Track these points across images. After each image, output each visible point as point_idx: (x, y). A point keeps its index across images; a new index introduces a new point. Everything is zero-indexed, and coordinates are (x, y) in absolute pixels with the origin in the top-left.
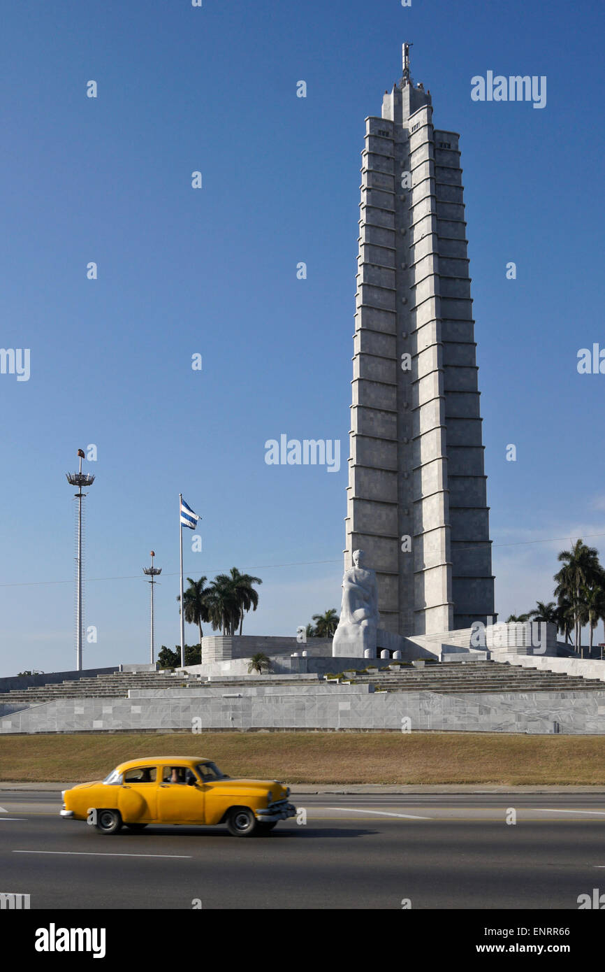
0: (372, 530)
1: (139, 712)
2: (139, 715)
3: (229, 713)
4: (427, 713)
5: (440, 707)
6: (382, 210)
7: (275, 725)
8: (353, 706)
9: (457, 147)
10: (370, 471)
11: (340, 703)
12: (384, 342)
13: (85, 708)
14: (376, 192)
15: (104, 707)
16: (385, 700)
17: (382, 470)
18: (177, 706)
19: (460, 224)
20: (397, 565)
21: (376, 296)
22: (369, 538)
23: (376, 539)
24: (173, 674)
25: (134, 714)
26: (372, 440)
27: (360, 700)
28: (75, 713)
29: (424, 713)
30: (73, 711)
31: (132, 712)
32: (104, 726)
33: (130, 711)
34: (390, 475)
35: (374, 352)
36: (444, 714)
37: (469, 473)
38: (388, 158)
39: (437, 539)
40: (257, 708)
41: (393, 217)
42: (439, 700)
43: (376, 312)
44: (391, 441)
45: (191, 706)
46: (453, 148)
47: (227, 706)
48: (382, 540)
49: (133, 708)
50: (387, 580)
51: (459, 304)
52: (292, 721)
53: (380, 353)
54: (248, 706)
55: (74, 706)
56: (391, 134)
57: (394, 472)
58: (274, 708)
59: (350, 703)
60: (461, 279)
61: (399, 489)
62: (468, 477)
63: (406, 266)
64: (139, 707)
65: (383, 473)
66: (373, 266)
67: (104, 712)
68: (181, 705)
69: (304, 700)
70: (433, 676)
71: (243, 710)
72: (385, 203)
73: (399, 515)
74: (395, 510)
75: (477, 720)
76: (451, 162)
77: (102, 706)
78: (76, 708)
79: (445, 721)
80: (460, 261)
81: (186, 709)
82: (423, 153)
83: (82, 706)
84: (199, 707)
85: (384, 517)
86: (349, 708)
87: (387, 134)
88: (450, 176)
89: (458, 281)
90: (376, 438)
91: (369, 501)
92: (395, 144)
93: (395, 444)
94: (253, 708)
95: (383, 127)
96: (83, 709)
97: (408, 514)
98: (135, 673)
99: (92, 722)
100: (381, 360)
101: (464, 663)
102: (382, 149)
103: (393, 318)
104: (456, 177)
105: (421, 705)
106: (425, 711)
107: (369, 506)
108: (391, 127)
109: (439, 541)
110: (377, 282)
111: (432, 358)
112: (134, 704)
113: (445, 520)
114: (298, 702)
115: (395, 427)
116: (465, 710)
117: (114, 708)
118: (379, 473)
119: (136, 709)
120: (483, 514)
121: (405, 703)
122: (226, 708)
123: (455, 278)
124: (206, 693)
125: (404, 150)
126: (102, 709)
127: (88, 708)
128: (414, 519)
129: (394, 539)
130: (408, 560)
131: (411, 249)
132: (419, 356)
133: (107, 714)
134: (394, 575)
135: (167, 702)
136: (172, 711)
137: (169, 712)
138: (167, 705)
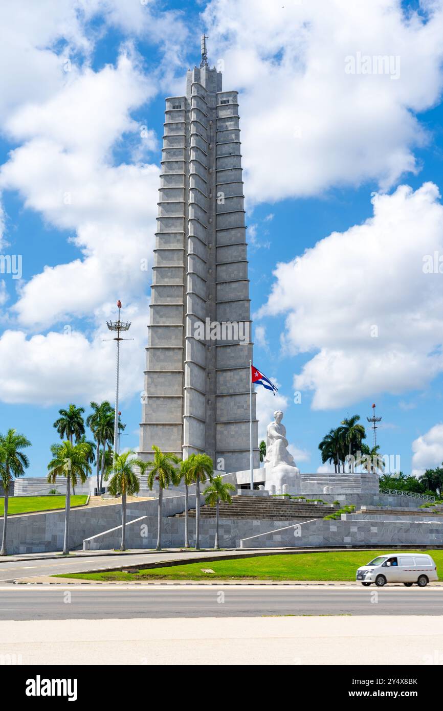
0: (197, 387)
1: (376, 531)
2: (376, 533)
3: (434, 535)
6: (202, 152)
10: (197, 343)
13: (338, 527)
14: (200, 138)
15: (351, 527)
17: (201, 343)
18: (401, 528)
20: (205, 415)
21: (199, 214)
22: (197, 393)
25: (372, 533)
28: (331, 530)
30: (329, 529)
32: (351, 541)
33: (370, 531)
35: (198, 254)
38: (205, 115)
41: (207, 159)
44: (204, 322)
45: (410, 529)
47: (432, 530)
48: (200, 395)
49: (372, 528)
50: (202, 426)
55: (330, 525)
57: (204, 345)
61: (206, 358)
64: (376, 528)
65: (201, 345)
68: (404, 528)
73: (206, 377)
74: (205, 373)
77: (349, 526)
78: (331, 527)
81: (407, 531)
82: (232, 123)
84: (415, 530)
85: (201, 379)
91: (196, 365)
92: (207, 107)
96: (336, 527)
97: (210, 378)
99: (343, 538)
102: (202, 108)
107: (196, 368)
108: (206, 94)
110: (199, 203)
115: (205, 312)
117: (358, 528)
119: (374, 530)
125: (211, 113)
126: (350, 529)
127: (340, 527)
128: (216, 382)
129: (204, 395)
130: (209, 413)
131: (218, 186)
132: (226, 265)
133: (353, 532)
134: (204, 422)
135: (395, 525)
136: (398, 532)
137: (396, 532)
138: (394, 527)
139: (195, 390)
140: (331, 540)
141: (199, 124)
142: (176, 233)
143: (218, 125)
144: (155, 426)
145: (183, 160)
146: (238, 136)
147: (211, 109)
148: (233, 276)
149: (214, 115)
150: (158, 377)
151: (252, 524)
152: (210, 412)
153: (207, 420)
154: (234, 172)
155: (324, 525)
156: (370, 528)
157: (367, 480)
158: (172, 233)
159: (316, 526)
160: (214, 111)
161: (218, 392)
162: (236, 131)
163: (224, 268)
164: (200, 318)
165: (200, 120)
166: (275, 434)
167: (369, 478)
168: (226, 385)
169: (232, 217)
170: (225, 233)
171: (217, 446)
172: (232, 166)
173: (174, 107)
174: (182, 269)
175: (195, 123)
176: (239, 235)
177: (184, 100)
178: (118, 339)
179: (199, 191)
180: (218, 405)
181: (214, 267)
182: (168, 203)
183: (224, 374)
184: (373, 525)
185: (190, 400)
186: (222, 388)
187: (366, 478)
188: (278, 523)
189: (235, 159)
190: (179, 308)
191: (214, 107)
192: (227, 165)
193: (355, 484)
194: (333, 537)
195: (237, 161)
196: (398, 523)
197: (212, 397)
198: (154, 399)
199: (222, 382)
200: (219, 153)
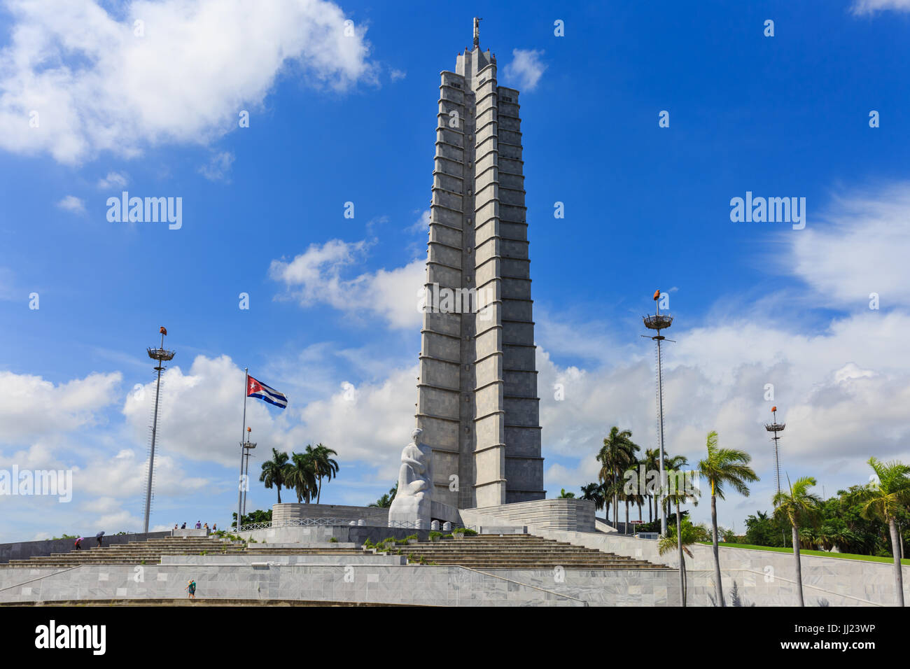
0: (436, 413)
1: (165, 579)
2: (165, 582)
3: (257, 583)
4: (456, 588)
5: (469, 581)
6: (453, 147)
7: (302, 596)
8: (382, 578)
9: (517, 101)
10: (436, 363)
11: (368, 575)
12: (451, 255)
13: (110, 575)
14: (447, 131)
15: (129, 574)
16: (414, 573)
17: (446, 362)
18: (204, 575)
19: (518, 163)
20: (458, 445)
21: (445, 216)
22: (434, 420)
23: (440, 421)
24: (221, 540)
25: (158, 582)
26: (439, 336)
27: (389, 573)
28: (100, 579)
29: (452, 587)
30: (97, 577)
31: (158, 580)
32: (127, 594)
33: (156, 579)
34: (454, 366)
35: (442, 262)
36: (473, 590)
37: (523, 367)
38: (459, 105)
39: (492, 423)
40: (285, 576)
41: (462, 153)
42: (468, 574)
43: (444, 229)
44: (455, 338)
45: (219, 574)
46: (513, 101)
47: (254, 575)
48: (446, 423)
49: (159, 575)
50: (449, 458)
51: (516, 227)
52: (319, 593)
53: (448, 263)
54: (276, 575)
55: (98, 572)
56: (462, 86)
57: (457, 365)
58: (302, 579)
59: (377, 575)
60: (518, 207)
61: (461, 379)
62: (522, 371)
63: (472, 194)
64: (166, 574)
65: (448, 364)
66: (444, 191)
67: (129, 579)
68: (209, 573)
69: (332, 570)
70: (470, 549)
71: (271, 580)
72: (455, 141)
73: (460, 401)
74: (457, 397)
75: (506, 596)
76: (512, 113)
77: (127, 572)
78: (101, 574)
79: (474, 597)
80: (518, 193)
81: (213, 577)
82: (487, 102)
83: (107, 572)
84: (226, 576)
85: (447, 404)
86: (377, 581)
87: (459, 86)
88: (510, 123)
89: (515, 208)
90: (441, 335)
91: (434, 388)
92: (465, 95)
93: (459, 341)
94: (281, 577)
95: (455, 81)
96: (107, 575)
97: (468, 402)
98: (185, 538)
99: (116, 589)
100: (448, 269)
101: (501, 536)
102: (454, 98)
103: (459, 236)
104: (516, 125)
105: (450, 579)
106: (454, 586)
107: (434, 392)
108: (462, 81)
109: (494, 425)
110: (446, 204)
111: (491, 269)
112: (163, 571)
113: (499, 407)
114: (325, 572)
115: (458, 326)
116: (494, 586)
117: (139, 576)
118: (444, 364)
119: (163, 577)
120: (534, 404)
121: (433, 577)
122: (253, 577)
123: (513, 206)
124: (239, 561)
125: (472, 100)
126: (127, 576)
127: (113, 574)
128: (473, 405)
130: (468, 441)
132: (481, 267)
138: (194, 572)
139: (428, 417)
140: (99, 593)
141: (446, 116)
147: (473, 95)
148: (485, 277)
153: (465, 451)
155: (91, 573)
156: (156, 575)
159: (80, 574)
161: (474, 416)
162: (490, 110)
163: (480, 270)
168: (479, 407)
169: (486, 210)
170: (481, 230)
172: (486, 151)
175: (440, 116)
176: (490, 228)
179: (439, 190)
181: (473, 273)
183: (479, 394)
189: (489, 142)
191: (475, 91)
192: (483, 152)
194: (101, 589)
197: (471, 424)
200: (477, 142)
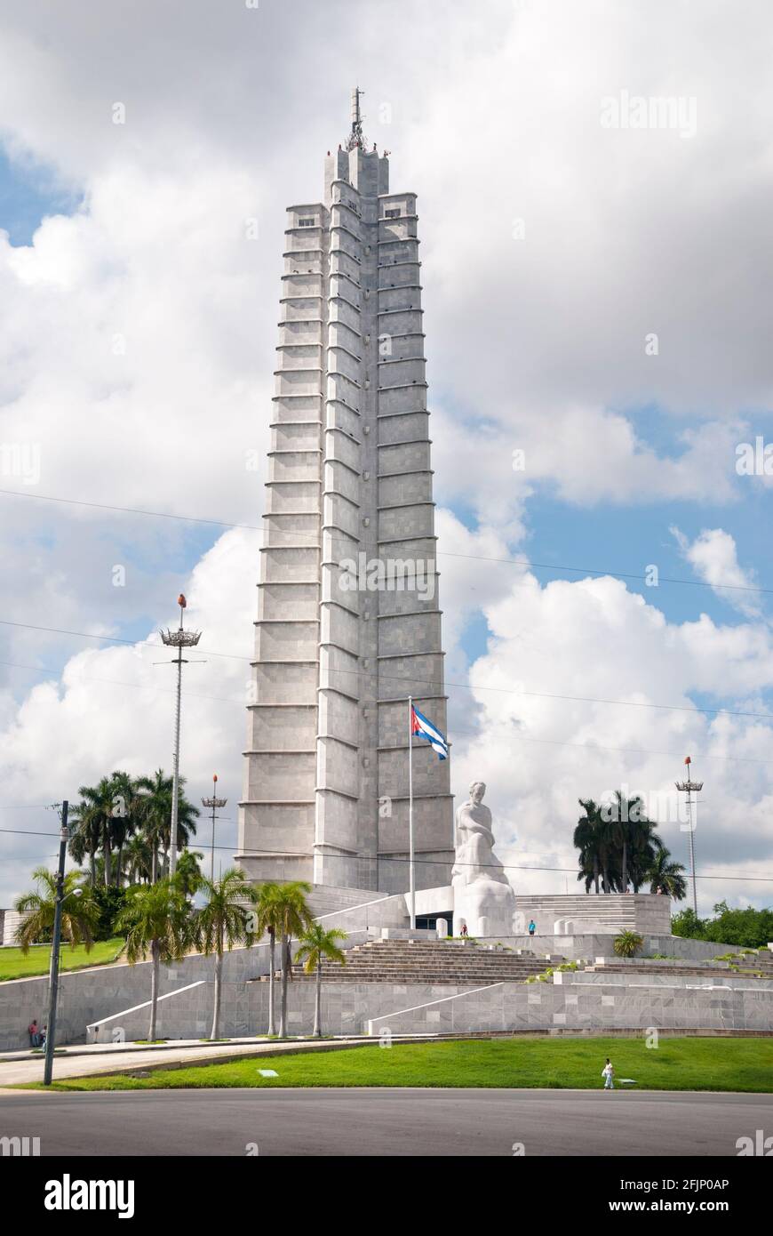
0: (341, 735)
1: (612, 1004)
2: (612, 1007)
3: (720, 1012)
13: (542, 996)
14: (345, 281)
15: (566, 996)
17: (347, 653)
18: (658, 999)
21: (344, 417)
23: (343, 748)
25: (605, 1007)
26: (342, 611)
28: (529, 1002)
30: (525, 999)
31: (603, 1004)
32: (568, 1020)
33: (601, 1002)
34: (352, 659)
35: (344, 493)
40: (749, 1005)
41: (359, 316)
45: (675, 999)
47: (715, 1002)
49: (604, 998)
54: (739, 1002)
55: (528, 992)
58: (768, 1006)
64: (612, 998)
67: (567, 1002)
71: (735, 1008)
77: (563, 993)
78: (531, 996)
81: (669, 1003)
83: (538, 993)
84: (683, 1001)
85: (348, 719)
90: (344, 609)
91: (337, 693)
92: (359, 222)
93: (357, 620)
94: (745, 1005)
95: (352, 198)
96: (538, 997)
99: (552, 1016)
103: (357, 453)
108: (357, 196)
110: (346, 400)
112: (605, 994)
117: (580, 998)
119: (608, 1001)
122: (715, 1004)
125: (368, 233)
126: (564, 999)
127: (546, 996)
128: (377, 725)
129: (355, 749)
130: (365, 781)
131: (381, 367)
132: (394, 510)
133: (570, 1005)
134: (354, 800)
135: (645, 993)
136: (652, 1005)
137: (649, 1005)
138: (645, 996)
139: (336, 740)
140: (530, 1020)
141: (345, 256)
142: (306, 452)
143: (381, 254)
144: (267, 807)
145: (318, 319)
146: (415, 276)
147: (369, 226)
148: (407, 529)
149: (374, 238)
150: (273, 717)
151: (392, 991)
152: (367, 779)
153: (362, 796)
154: (409, 341)
155: (517, 992)
156: (601, 998)
157: (647, 906)
158: (298, 453)
159: (503, 994)
160: (373, 229)
161: (381, 743)
162: (412, 266)
163: (391, 515)
164: (346, 607)
165: (348, 248)
166: (470, 823)
167: (649, 902)
168: (395, 730)
169: (407, 424)
170: (394, 451)
171: (380, 842)
172: (406, 330)
173: (301, 223)
174: (317, 518)
175: (337, 253)
176: (418, 455)
177: (319, 209)
178: (179, 661)
179: (344, 378)
180: (382, 766)
181: (373, 514)
182: (291, 398)
183: (393, 709)
184: (606, 992)
185: (327, 759)
186: (388, 735)
187: (644, 902)
188: (438, 990)
189: (412, 317)
190: (311, 588)
191: (375, 222)
192: (396, 328)
193: (623, 913)
194: (533, 1014)
195: (415, 320)
196: (652, 988)
197: (371, 754)
198: (264, 756)
199: (388, 725)
200: (381, 306)
